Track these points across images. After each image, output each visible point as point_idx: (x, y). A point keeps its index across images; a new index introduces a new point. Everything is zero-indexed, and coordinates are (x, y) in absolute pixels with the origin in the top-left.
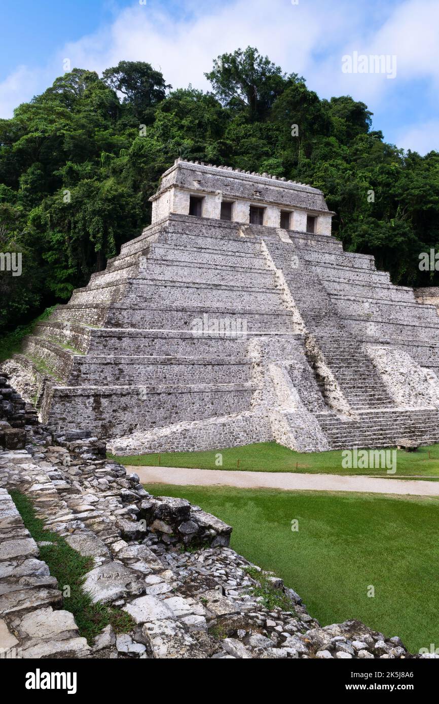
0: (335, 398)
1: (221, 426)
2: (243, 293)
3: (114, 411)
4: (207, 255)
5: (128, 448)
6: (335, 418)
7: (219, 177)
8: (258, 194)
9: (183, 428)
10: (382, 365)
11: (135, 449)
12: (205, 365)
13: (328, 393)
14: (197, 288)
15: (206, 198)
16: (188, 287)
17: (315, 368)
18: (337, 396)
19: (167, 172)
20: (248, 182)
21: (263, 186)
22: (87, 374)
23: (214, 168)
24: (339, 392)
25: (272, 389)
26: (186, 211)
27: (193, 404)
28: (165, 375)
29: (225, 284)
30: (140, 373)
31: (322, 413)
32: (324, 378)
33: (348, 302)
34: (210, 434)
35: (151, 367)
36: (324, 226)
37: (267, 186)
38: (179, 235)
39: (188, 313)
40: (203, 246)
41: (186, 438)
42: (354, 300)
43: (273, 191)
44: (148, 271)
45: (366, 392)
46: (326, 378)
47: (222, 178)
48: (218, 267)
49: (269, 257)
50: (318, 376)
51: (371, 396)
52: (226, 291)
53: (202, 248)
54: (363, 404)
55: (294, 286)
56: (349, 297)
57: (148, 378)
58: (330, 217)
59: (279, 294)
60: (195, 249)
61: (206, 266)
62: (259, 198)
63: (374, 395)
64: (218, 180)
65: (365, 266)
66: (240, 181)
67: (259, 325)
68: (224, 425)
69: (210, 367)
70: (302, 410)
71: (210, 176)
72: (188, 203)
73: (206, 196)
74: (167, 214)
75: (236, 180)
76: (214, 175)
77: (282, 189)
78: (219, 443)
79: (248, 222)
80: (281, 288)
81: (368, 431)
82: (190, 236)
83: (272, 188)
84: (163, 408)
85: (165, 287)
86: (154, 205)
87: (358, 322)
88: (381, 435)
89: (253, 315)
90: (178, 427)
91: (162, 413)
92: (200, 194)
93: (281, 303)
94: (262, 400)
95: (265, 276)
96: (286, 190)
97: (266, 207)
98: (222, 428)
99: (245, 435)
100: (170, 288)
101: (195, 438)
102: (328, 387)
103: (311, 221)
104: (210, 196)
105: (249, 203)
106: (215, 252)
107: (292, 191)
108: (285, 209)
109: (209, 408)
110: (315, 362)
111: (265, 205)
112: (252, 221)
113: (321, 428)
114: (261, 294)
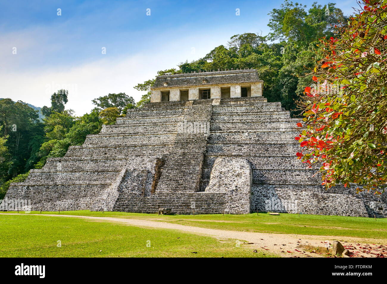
2: (152, 136)
3: (34, 193)
7: (181, 78)
8: (205, 82)
12: (94, 172)
14: (124, 136)
15: (171, 91)
20: (200, 77)
21: (211, 76)
26: (160, 100)
27: (74, 191)
28: (71, 178)
30: (58, 177)
35: (65, 173)
37: (213, 76)
39: (109, 148)
43: (218, 77)
47: (183, 78)
48: (145, 124)
52: (141, 136)
58: (261, 84)
60: (141, 117)
61: (138, 125)
64: (180, 80)
66: (195, 77)
67: (151, 152)
68: (77, 200)
69: (96, 173)
71: (175, 78)
72: (160, 96)
75: (192, 77)
76: (178, 77)
77: (224, 75)
79: (198, 99)
83: (217, 76)
84: (58, 193)
85: (106, 137)
87: (228, 145)
89: (148, 147)
91: (56, 195)
92: (168, 90)
95: (175, 125)
96: (227, 75)
97: (211, 88)
100: (108, 137)
104: (173, 89)
105: (198, 88)
106: (152, 117)
107: (232, 75)
108: (223, 86)
109: (82, 193)
112: (201, 98)
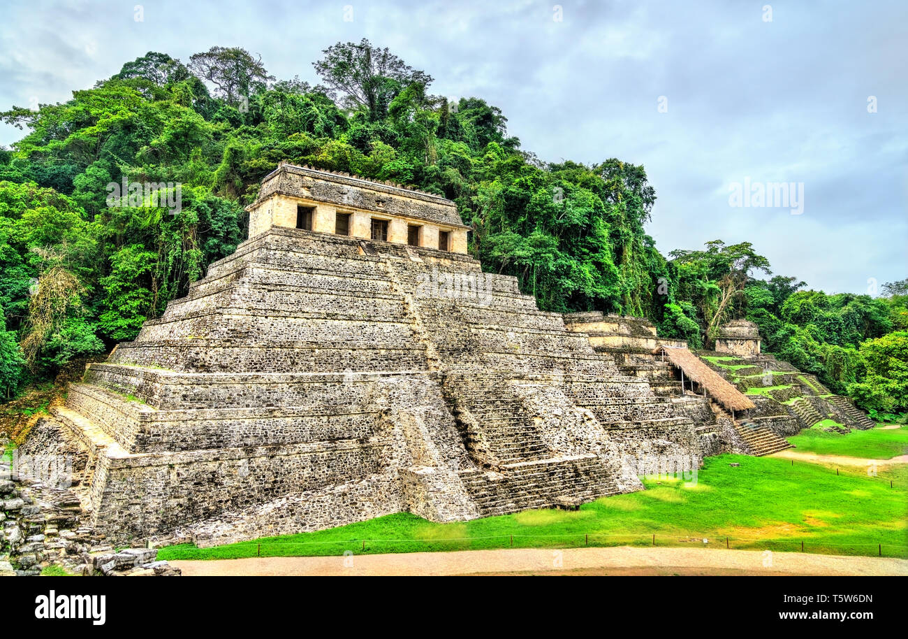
0: (480, 450)
1: (340, 496)
2: (366, 323)
3: (196, 484)
4: (319, 277)
5: (215, 535)
6: (483, 476)
7: (333, 184)
8: (381, 205)
9: (291, 501)
10: (533, 406)
11: (226, 536)
12: (318, 417)
13: (471, 445)
15: (318, 208)
16: (295, 318)
17: (456, 414)
18: (484, 448)
19: (268, 177)
20: (368, 191)
21: (387, 195)
22: (159, 435)
23: (328, 172)
24: (485, 443)
25: (405, 444)
26: (292, 224)
28: (266, 432)
29: (342, 313)
30: (232, 431)
31: (467, 471)
32: (467, 426)
33: (490, 332)
34: (327, 508)
35: (247, 422)
36: (459, 243)
37: (391, 196)
38: (284, 253)
39: (297, 350)
40: (315, 267)
41: (294, 514)
42: (497, 330)
43: (398, 201)
44: (244, 298)
45: (518, 441)
46: (469, 426)
47: (336, 184)
48: (333, 292)
49: (396, 280)
50: (459, 424)
51: (523, 445)
52: (344, 322)
53: (312, 269)
54: (514, 456)
55: (427, 313)
56: (492, 326)
57: (243, 437)
58: (466, 232)
59: (409, 324)
60: (304, 270)
61: (318, 291)
62: (382, 209)
63: (526, 444)
64: (331, 188)
65: (507, 289)
66: (360, 189)
67: (386, 362)
68: (344, 494)
69: (325, 419)
70: (442, 468)
71: (323, 182)
72: (295, 214)
73: (318, 205)
74: (269, 228)
76: (327, 181)
77: (409, 200)
78: (338, 518)
79: (369, 237)
80: (411, 316)
81: (522, 490)
82: (297, 254)
83: (397, 197)
84: (263, 476)
85: (266, 317)
86: (252, 215)
87: (503, 356)
88: (537, 493)
89: (378, 351)
90: (284, 500)
91: (262, 483)
92: (309, 204)
93: (412, 335)
94: (391, 458)
95: (391, 302)
97: (390, 220)
98: (341, 498)
99: (372, 506)
100: (272, 318)
101: (306, 514)
102: (472, 437)
103: (444, 237)
104: (322, 206)
105: (370, 215)
106: (329, 273)
108: (412, 222)
109: (324, 472)
110: (456, 406)
111: (390, 218)
112: (374, 236)
113: (465, 490)
114: (388, 324)
